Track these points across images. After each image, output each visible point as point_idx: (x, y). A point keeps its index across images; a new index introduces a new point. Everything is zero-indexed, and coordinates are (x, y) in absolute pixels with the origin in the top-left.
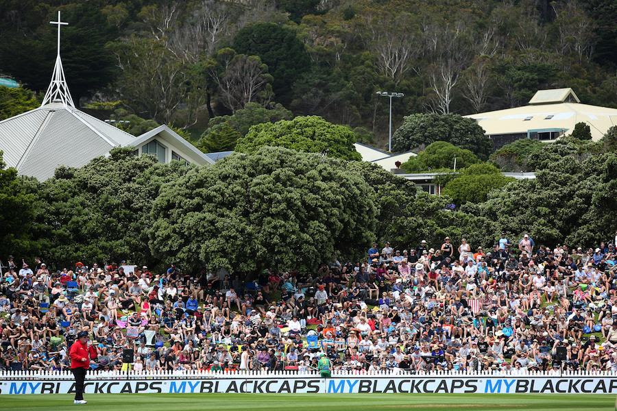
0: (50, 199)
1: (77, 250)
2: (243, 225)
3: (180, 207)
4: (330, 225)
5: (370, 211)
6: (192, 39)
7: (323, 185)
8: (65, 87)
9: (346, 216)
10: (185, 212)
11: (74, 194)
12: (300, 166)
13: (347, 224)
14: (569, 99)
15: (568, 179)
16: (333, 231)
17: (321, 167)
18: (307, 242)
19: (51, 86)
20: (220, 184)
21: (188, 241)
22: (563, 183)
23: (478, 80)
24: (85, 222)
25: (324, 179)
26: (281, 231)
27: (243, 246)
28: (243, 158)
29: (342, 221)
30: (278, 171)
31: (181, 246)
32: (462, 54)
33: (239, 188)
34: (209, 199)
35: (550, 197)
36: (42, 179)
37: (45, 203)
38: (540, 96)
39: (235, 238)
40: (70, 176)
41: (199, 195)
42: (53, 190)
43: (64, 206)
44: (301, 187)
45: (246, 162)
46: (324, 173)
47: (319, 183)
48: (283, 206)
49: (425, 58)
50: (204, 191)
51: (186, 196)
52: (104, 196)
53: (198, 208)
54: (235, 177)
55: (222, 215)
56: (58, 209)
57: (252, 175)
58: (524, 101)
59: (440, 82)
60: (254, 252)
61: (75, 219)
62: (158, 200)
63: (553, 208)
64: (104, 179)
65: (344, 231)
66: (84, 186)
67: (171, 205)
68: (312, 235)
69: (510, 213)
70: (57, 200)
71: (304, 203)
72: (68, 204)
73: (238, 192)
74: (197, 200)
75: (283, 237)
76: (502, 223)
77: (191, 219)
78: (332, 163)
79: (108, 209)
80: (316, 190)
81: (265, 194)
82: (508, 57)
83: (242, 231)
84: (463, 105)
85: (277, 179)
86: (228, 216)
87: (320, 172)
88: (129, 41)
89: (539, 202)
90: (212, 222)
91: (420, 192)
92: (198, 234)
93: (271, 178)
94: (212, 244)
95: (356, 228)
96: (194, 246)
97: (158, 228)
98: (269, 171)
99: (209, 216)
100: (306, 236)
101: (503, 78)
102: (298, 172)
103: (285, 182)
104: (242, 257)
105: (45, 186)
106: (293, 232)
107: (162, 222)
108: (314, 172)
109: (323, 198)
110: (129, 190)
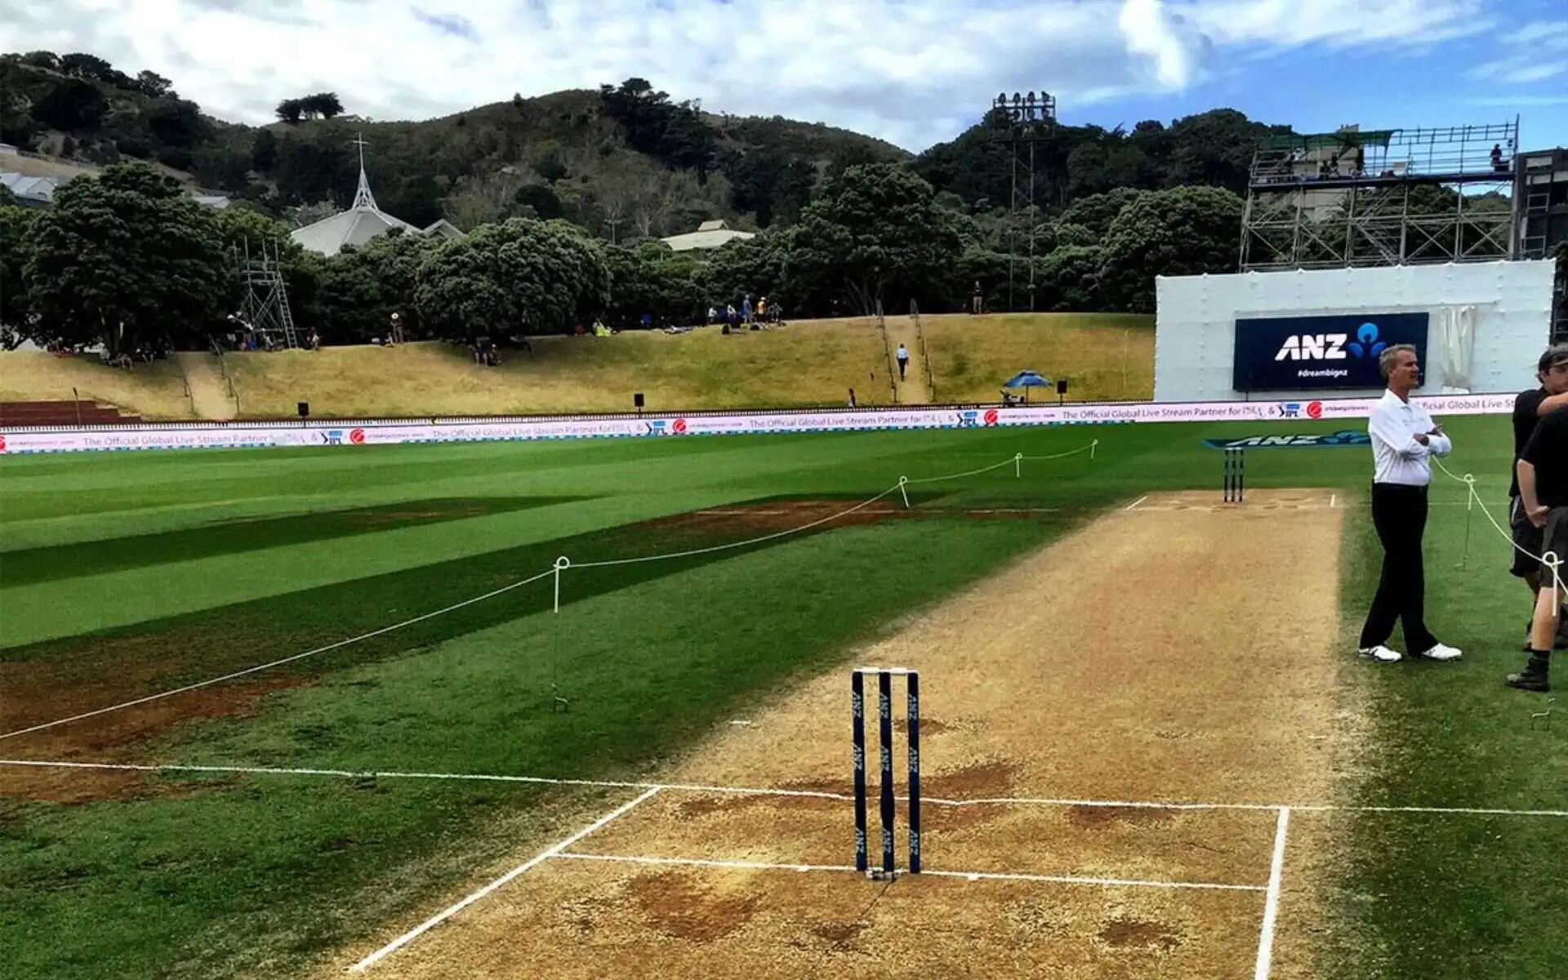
0: (337, 271)
1: (362, 314)
2: (495, 287)
3: (440, 272)
4: (572, 288)
5: (605, 275)
6: (489, 196)
7: (564, 251)
8: (369, 193)
9: (584, 279)
10: (444, 277)
11: (356, 267)
12: (542, 235)
13: (586, 287)
14: (723, 227)
15: (759, 251)
16: (574, 293)
17: (559, 235)
18: (551, 302)
19: (359, 193)
20: (473, 251)
21: (449, 302)
22: (756, 255)
23: (664, 221)
24: (367, 290)
25: (564, 246)
26: (528, 292)
27: (496, 306)
28: (491, 228)
29: (581, 282)
30: (522, 239)
31: (443, 308)
32: (654, 202)
33: (488, 254)
34: (464, 265)
35: (746, 266)
36: (328, 254)
37: (333, 275)
38: (704, 225)
39: (488, 299)
40: (352, 251)
41: (455, 261)
42: (338, 263)
43: (349, 277)
44: (544, 253)
45: (495, 232)
46: (564, 241)
47: (559, 249)
48: (528, 269)
49: (631, 208)
50: (460, 258)
51: (445, 262)
52: (382, 267)
53: (455, 273)
54: (486, 245)
55: (475, 279)
56: (343, 279)
57: (501, 243)
58: (694, 230)
59: (642, 221)
60: (506, 311)
61: (358, 287)
62: (421, 268)
63: (749, 275)
64: (381, 253)
65: (584, 294)
66: (364, 259)
67: (432, 272)
68: (556, 296)
69: (715, 280)
70: (342, 271)
71: (545, 265)
72: (352, 274)
73: (488, 258)
74: (454, 266)
75: (530, 298)
76: (710, 289)
77: (450, 283)
78: (569, 232)
79: (386, 279)
80: (558, 256)
81: (512, 259)
82: (682, 206)
83: (494, 293)
84: (657, 233)
85: (522, 245)
86: (481, 281)
87: (559, 240)
88: (452, 198)
89: (738, 270)
90: (468, 285)
91: (644, 262)
92: (456, 296)
93: (516, 245)
94: (467, 305)
95: (594, 290)
96: (454, 307)
97: (422, 292)
98: (514, 239)
99: (465, 280)
100: (550, 297)
101: (680, 218)
102: (540, 240)
103: (531, 248)
104: (497, 316)
105: (330, 260)
106: (540, 294)
107: (426, 287)
108: (553, 240)
109: (564, 262)
110: (402, 262)
